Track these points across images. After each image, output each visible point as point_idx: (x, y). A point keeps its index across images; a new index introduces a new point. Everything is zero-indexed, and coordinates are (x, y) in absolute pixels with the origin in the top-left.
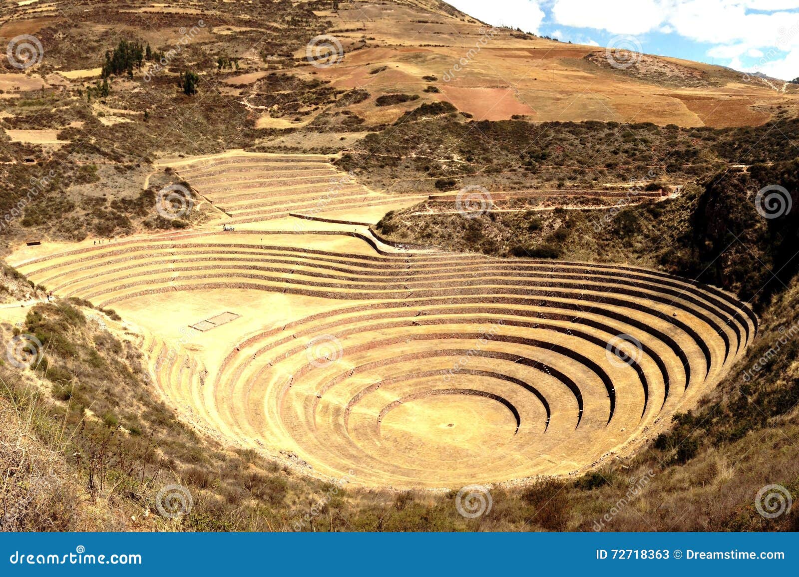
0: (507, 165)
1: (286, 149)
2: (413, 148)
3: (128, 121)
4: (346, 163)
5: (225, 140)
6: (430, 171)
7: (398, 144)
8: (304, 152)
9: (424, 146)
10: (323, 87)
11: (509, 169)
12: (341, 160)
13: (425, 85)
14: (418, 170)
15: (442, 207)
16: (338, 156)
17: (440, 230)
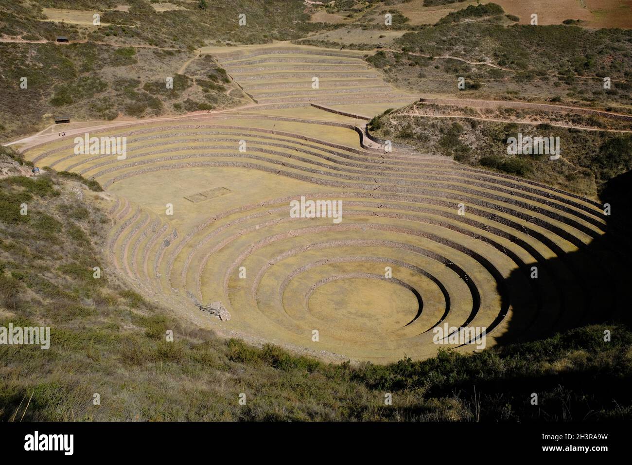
0: (542, 75)
1: (328, 44)
2: (448, 49)
4: (377, 60)
5: (280, 32)
8: (343, 47)
9: (459, 48)
11: (541, 77)
12: (371, 57)
14: (447, 70)
15: (428, 110)
16: (372, 53)
17: (420, 131)
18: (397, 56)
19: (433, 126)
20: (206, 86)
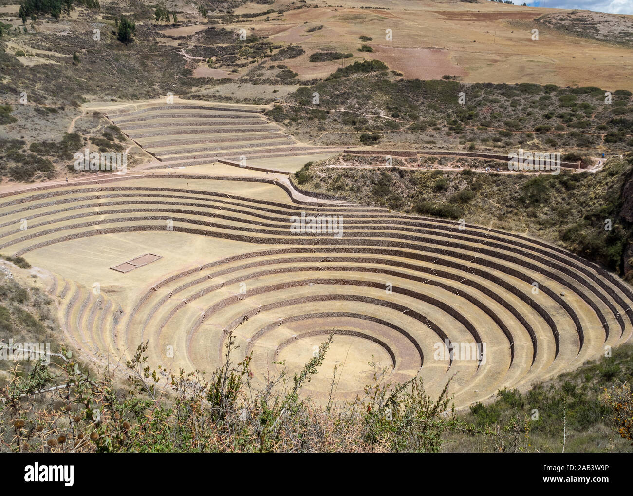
0: (433, 124)
1: (220, 99)
2: (343, 103)
3: (53, 62)
4: (277, 114)
5: (161, 87)
6: (357, 125)
7: (328, 98)
8: (238, 102)
9: (353, 101)
10: (261, 42)
11: (433, 127)
12: (272, 111)
13: (359, 44)
14: (345, 123)
15: (355, 161)
16: (269, 107)
17: (350, 183)
18: (295, 110)
19: (363, 177)
20: (102, 145)
